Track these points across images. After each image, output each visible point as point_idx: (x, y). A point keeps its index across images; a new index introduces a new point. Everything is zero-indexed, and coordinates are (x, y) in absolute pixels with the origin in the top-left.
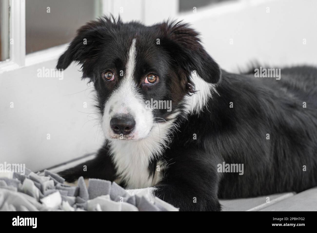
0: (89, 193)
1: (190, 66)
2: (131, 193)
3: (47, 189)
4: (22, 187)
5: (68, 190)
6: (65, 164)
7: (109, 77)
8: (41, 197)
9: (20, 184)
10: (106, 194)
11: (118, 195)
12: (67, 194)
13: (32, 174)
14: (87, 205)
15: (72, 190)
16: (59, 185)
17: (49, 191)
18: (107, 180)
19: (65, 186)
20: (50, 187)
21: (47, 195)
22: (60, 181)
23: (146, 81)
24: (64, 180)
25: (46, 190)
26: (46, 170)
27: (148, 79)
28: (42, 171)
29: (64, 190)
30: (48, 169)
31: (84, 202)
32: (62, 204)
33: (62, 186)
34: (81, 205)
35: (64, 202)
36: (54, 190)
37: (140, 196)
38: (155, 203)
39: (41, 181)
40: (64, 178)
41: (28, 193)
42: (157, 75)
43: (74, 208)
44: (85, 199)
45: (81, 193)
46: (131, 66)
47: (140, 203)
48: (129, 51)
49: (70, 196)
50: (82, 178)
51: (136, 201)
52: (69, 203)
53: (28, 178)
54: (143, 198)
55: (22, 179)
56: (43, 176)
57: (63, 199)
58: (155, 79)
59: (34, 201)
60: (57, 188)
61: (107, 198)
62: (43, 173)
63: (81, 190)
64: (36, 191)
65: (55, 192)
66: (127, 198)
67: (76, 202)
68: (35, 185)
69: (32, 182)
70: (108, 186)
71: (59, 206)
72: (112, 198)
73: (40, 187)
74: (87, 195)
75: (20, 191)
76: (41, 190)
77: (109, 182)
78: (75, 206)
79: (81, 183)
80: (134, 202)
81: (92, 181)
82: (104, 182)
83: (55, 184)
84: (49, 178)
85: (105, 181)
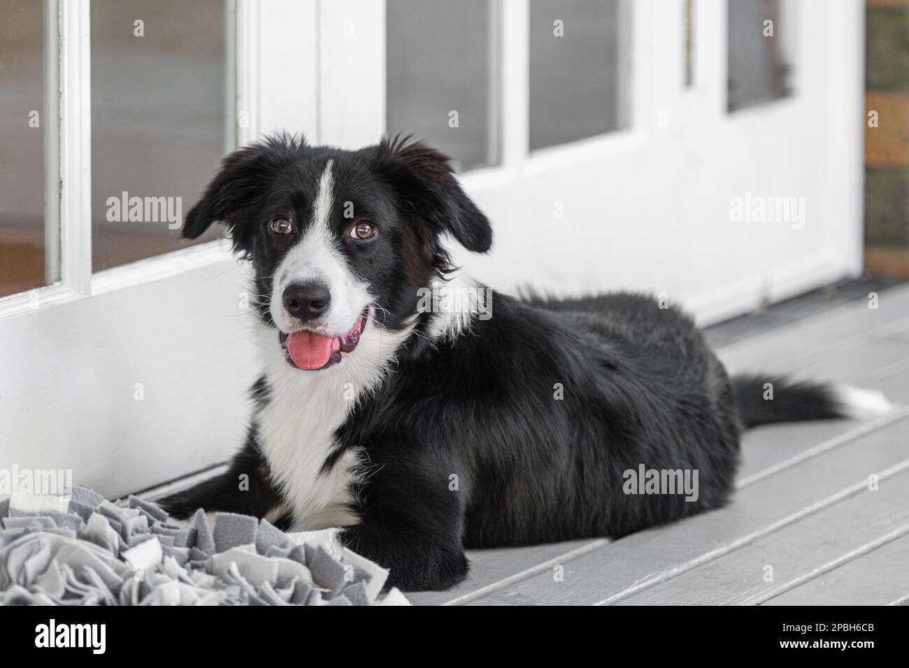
0: (216, 540)
1: (440, 214)
2: (297, 538)
3: (135, 533)
4: (86, 529)
5: (175, 535)
6: (168, 483)
7: (281, 228)
8: (122, 549)
9: (83, 524)
10: (248, 543)
11: (272, 543)
12: (172, 543)
13: (106, 504)
14: (212, 563)
15: (182, 535)
16: (157, 524)
17: (138, 536)
18: (250, 514)
19: (169, 527)
20: (140, 529)
21: (135, 545)
22: (159, 517)
23: (353, 234)
24: (167, 514)
25: (132, 535)
26: (131, 497)
27: (356, 231)
28: (124, 498)
29: (166, 534)
30: (135, 494)
31: (206, 558)
32: (163, 562)
33: (163, 526)
34: (199, 563)
35: (167, 558)
36: (149, 534)
37: (314, 545)
38: (342, 560)
39: (123, 519)
40: (167, 511)
41: (99, 541)
42: (373, 225)
43: (188, 569)
44: (207, 552)
45: (200, 539)
46: (323, 205)
47: (314, 560)
48: (319, 178)
49: (179, 546)
50: (201, 510)
51: (307, 554)
52: (177, 559)
53: (97, 512)
54: (320, 549)
55: (86, 514)
56: (126, 507)
57: (166, 552)
58: (370, 233)
59: (110, 556)
60: (154, 531)
61: (249, 550)
62: (127, 502)
63: (199, 534)
64: (113, 537)
65: (150, 538)
66: (288, 550)
67: (191, 557)
68: (111, 524)
69: (106, 520)
70: (252, 527)
71: (157, 566)
72: (261, 551)
73: (121, 530)
74: (213, 545)
75: (83, 537)
76: (124, 535)
77: (255, 520)
78: (189, 565)
79: (201, 520)
80: (304, 559)
81: (220, 517)
82: (243, 519)
83: (150, 523)
84: (137, 511)
85: (247, 517)
